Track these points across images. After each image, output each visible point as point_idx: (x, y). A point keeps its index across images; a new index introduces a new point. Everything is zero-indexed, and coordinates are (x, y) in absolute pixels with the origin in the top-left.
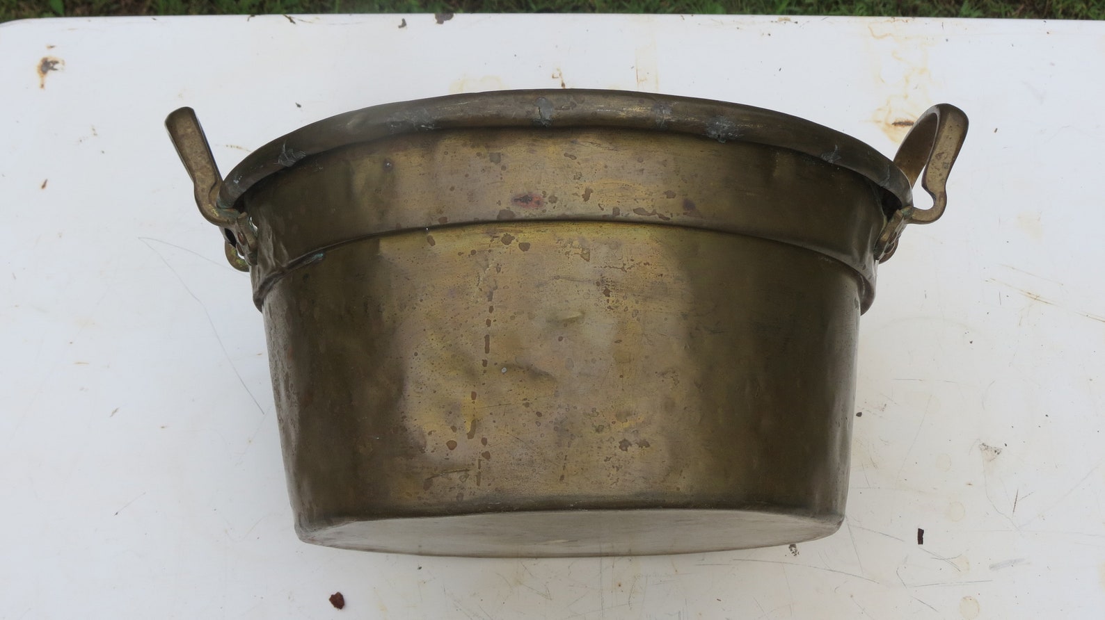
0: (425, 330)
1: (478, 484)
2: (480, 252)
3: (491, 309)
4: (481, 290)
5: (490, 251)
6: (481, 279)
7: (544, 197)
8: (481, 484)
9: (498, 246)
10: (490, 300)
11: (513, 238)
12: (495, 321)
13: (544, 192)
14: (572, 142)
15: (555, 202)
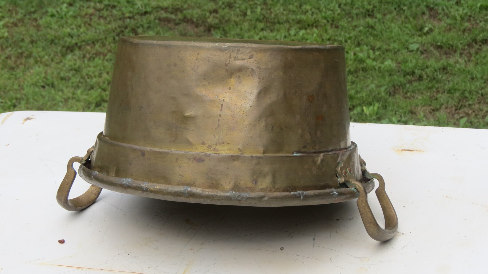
0: (246, 116)
1: (230, 54)
2: (221, 143)
3: (219, 120)
4: (222, 128)
5: (217, 143)
6: (221, 133)
7: (193, 161)
8: (229, 54)
9: (213, 144)
10: (219, 124)
11: (207, 147)
12: (218, 116)
13: (192, 162)
14: (180, 181)
15: (189, 158)
